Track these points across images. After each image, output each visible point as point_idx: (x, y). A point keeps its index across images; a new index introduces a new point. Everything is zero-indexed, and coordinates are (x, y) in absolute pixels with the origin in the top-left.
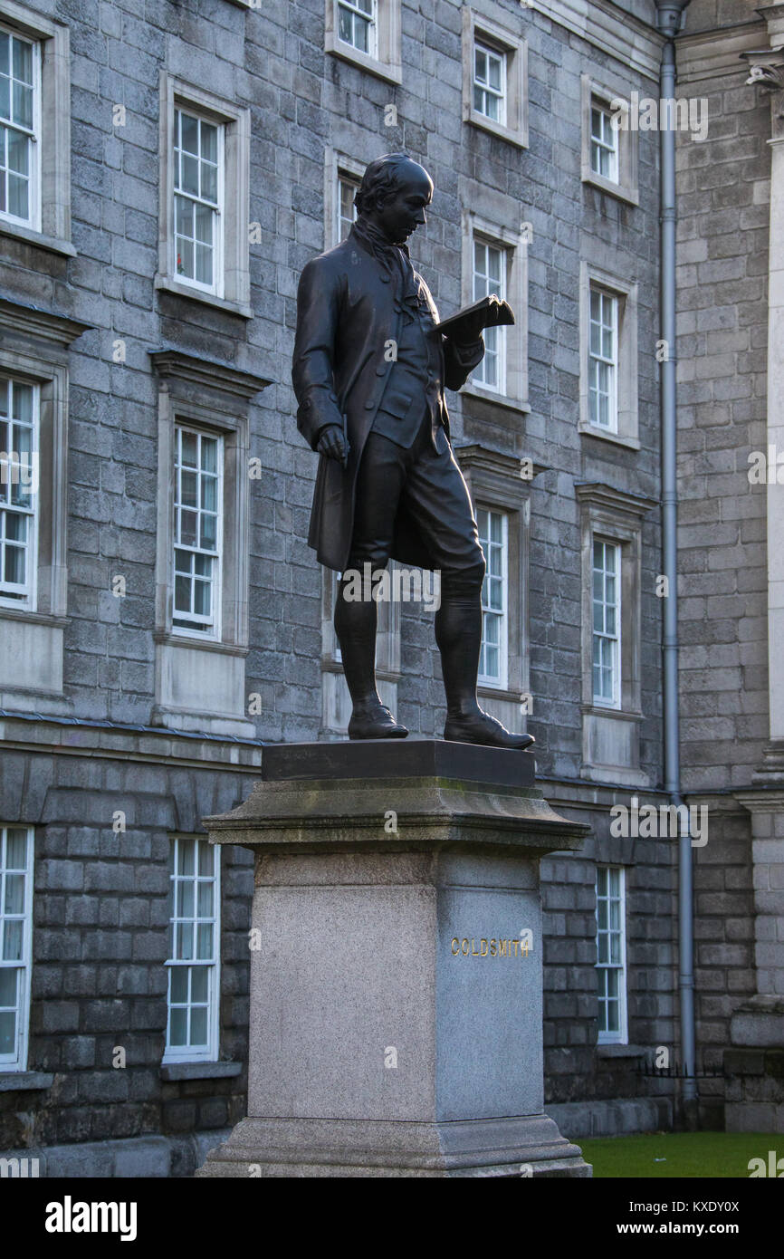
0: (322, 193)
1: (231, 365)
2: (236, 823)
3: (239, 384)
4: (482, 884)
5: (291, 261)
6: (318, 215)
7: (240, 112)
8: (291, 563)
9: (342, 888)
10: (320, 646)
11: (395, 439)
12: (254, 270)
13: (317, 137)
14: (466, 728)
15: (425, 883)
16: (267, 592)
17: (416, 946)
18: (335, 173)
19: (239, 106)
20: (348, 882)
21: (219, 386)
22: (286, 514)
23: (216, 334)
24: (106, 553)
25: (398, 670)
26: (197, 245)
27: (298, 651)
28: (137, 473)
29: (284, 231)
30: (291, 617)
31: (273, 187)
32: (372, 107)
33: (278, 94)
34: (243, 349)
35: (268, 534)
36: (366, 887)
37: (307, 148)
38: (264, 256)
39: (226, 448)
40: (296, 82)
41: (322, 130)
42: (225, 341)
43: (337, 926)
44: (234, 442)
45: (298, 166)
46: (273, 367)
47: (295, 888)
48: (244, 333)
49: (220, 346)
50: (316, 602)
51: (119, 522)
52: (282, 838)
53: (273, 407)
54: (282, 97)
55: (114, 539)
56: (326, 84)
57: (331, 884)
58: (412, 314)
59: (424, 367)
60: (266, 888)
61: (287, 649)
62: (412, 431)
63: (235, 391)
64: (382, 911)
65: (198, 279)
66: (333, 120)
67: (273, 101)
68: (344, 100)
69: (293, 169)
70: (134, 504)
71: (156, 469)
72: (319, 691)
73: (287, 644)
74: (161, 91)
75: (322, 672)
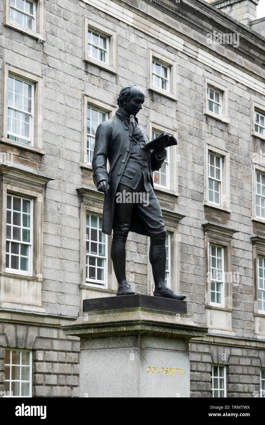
0: (203, 157)
1: (172, 211)
2: (71, 327)
3: (174, 217)
4: (161, 348)
5: (192, 178)
6: (202, 164)
7: (175, 132)
8: (194, 274)
9: (109, 350)
10: (205, 301)
11: (129, 186)
12: (179, 181)
13: (201, 140)
14: (161, 293)
15: (136, 347)
16: (186, 283)
17: (133, 369)
18: (207, 152)
19: (174, 131)
20: (111, 347)
21: (168, 218)
22: (192, 258)
23: (167, 201)
24: (130, 271)
25: (232, 308)
26: (161, 174)
27: (197, 302)
28: (141, 245)
29: (190, 169)
30: (194, 291)
31: (186, 155)
32: (220, 131)
33: (187, 127)
34: (176, 206)
35: (185, 265)
36: (117, 349)
37: (197, 143)
38: (183, 177)
39: (171, 237)
40: (193, 123)
41: (203, 138)
42: (170, 204)
43: (107, 364)
44: (174, 235)
45: (194, 149)
46: (187, 212)
47: (93, 350)
48: (177, 201)
49: (168, 205)
50: (203, 287)
51: (135, 261)
52: (87, 331)
53: (187, 225)
54: (189, 128)
55: (133, 266)
56: (204, 124)
57: (105, 349)
58: (136, 141)
59: (141, 160)
60: (84, 351)
61: (193, 302)
62: (136, 183)
63: (173, 219)
64: (122, 357)
65: (161, 185)
66: (207, 134)
67: (186, 129)
68: (210, 128)
69: (193, 150)
70: (139, 255)
71: (147, 244)
72: (205, 315)
73: (193, 300)
74: (148, 127)
75: (205, 309)
